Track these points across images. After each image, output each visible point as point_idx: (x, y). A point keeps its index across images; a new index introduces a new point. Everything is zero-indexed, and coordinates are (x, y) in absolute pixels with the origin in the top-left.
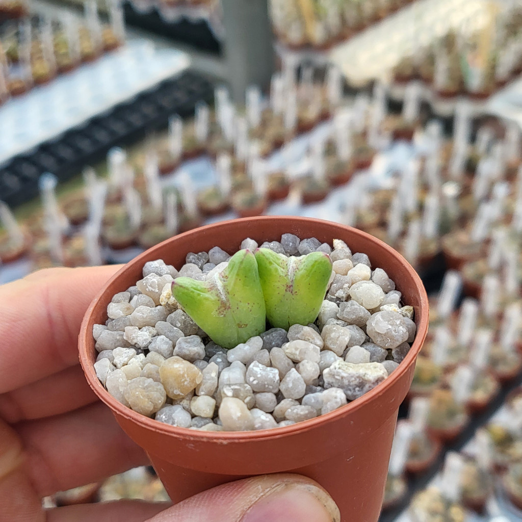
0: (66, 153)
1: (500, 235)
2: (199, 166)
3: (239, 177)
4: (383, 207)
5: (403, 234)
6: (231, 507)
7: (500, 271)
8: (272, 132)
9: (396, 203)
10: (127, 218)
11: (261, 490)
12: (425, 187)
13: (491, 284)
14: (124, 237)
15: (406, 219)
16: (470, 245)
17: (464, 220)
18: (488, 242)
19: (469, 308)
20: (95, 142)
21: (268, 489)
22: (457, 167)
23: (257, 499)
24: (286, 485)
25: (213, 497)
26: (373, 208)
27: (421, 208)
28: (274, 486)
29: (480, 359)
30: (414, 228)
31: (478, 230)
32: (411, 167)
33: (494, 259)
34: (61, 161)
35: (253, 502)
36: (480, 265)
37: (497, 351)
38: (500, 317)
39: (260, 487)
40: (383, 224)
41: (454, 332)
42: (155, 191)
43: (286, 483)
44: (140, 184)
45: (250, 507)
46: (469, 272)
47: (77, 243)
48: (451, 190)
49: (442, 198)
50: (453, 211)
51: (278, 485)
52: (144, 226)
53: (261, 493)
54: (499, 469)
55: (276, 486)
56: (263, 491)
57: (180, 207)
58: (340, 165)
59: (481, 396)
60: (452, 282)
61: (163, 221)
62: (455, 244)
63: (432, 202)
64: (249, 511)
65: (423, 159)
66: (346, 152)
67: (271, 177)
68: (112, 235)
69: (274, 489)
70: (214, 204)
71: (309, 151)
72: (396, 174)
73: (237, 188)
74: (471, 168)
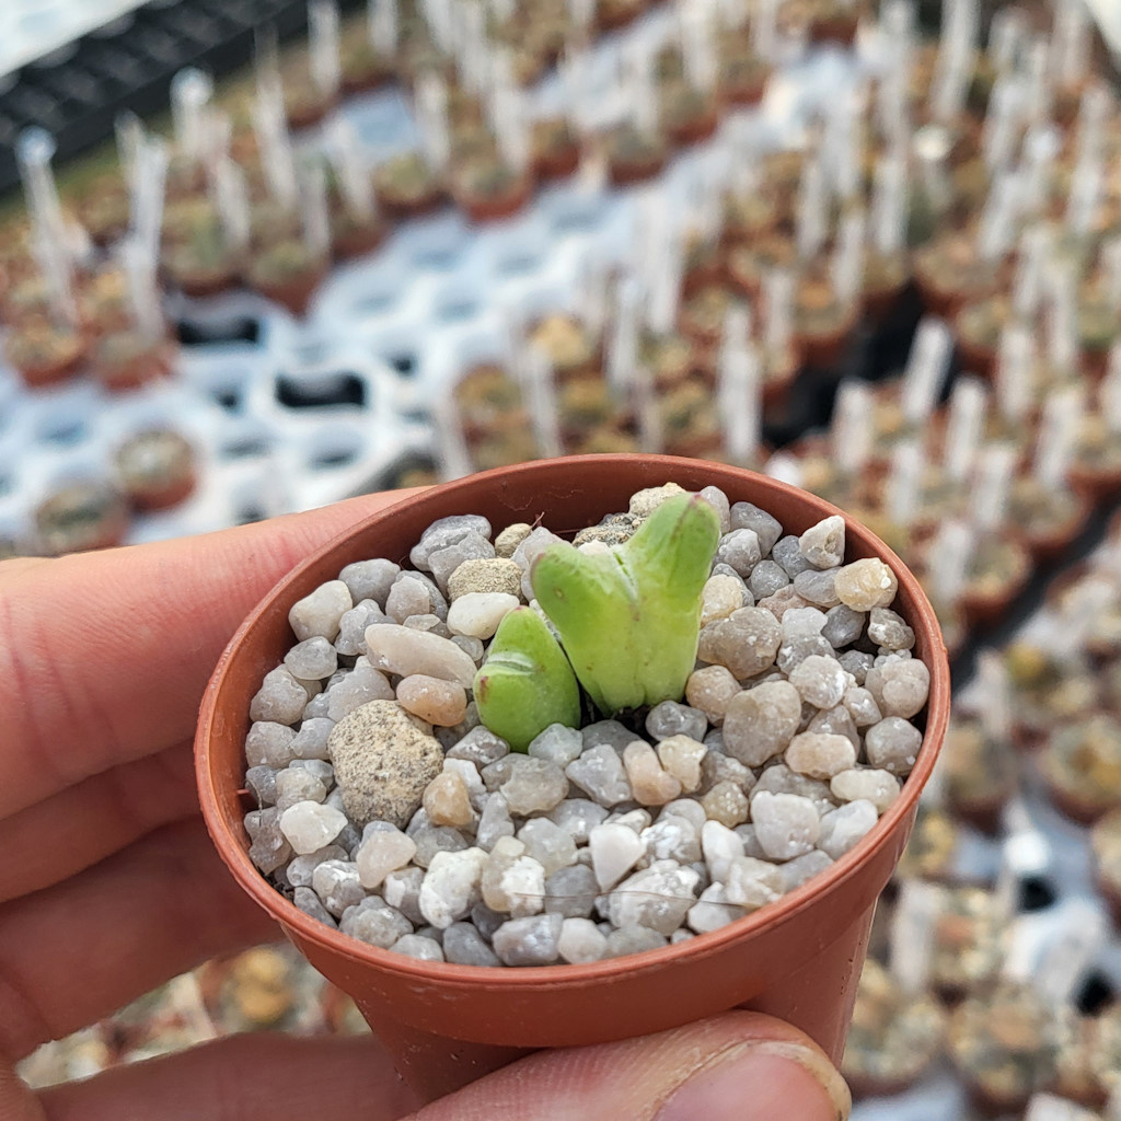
0: (83, 89)
1: (1039, 241)
2: (379, 110)
3: (469, 131)
4: (785, 188)
5: (829, 246)
6: (635, 1094)
7: (1039, 321)
8: (540, 32)
9: (813, 178)
10: (218, 228)
11: (699, 1056)
12: (876, 142)
13: (1016, 346)
14: (214, 269)
15: (835, 213)
16: (975, 267)
17: (964, 213)
18: (1012, 259)
19: (969, 398)
20: (148, 63)
21: (713, 1055)
22: (948, 97)
23: (687, 1076)
24: (749, 1045)
25: (594, 1070)
26: (763, 193)
27: (868, 189)
28: (726, 1046)
29: (990, 508)
30: (852, 229)
31: (993, 235)
32: (846, 103)
33: (1026, 296)
34: (70, 107)
35: (679, 1083)
36: (997, 308)
37: (1028, 489)
38: (1036, 418)
39: (696, 1049)
40: (786, 226)
41: (936, 454)
42: (280, 165)
43: (749, 1042)
44: (243, 149)
45: (672, 1093)
46: (972, 324)
47: (108, 286)
48: (932, 146)
49: (914, 166)
50: (939, 194)
51: (733, 1046)
52: (257, 243)
53: (698, 1063)
54: (1028, 738)
55: (730, 1047)
56: (703, 1058)
57: (335, 198)
58: (692, 100)
59: (992, 586)
60: (932, 343)
61: (297, 232)
62: (942, 266)
63: (891, 173)
64: (670, 1100)
65: (874, 85)
66: (704, 69)
67: (538, 128)
68: (185, 264)
69: (725, 1055)
70: (412, 191)
71: (622, 72)
72: (815, 118)
73: (462, 152)
74: (977, 100)
